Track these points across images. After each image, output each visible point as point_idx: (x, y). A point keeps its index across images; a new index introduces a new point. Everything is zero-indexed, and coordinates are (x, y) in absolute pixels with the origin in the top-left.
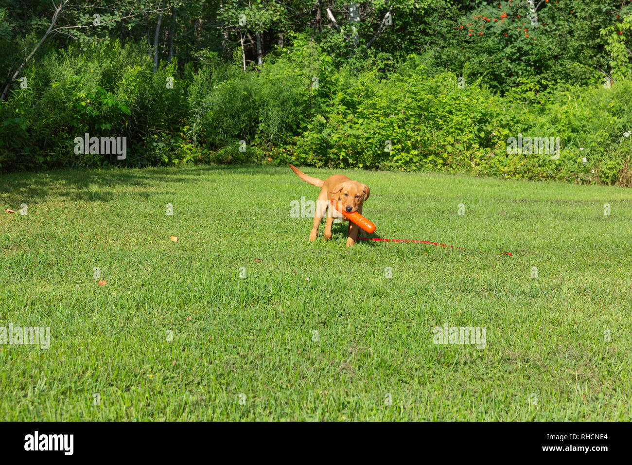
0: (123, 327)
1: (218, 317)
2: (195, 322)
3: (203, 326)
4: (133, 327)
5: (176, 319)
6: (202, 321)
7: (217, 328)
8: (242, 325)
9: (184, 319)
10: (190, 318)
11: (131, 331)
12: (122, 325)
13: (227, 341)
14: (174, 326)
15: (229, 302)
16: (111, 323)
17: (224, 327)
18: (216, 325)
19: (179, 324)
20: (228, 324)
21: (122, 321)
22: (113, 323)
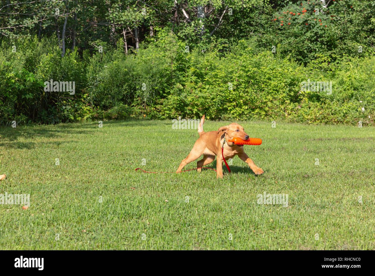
0: (39, 239)
1: (104, 230)
2: (88, 234)
3: (93, 236)
4: (46, 239)
5: (75, 232)
6: (93, 233)
7: (103, 237)
8: (120, 234)
9: (81, 232)
10: (85, 231)
11: (44, 241)
12: (38, 237)
14: (73, 237)
15: (113, 219)
16: (30, 236)
17: (108, 236)
18: (102, 235)
19: (77, 235)
20: (111, 234)
21: (38, 235)
22: (31, 236)
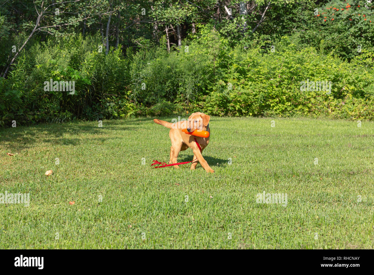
0: (86, 234)
1: (149, 225)
2: (134, 229)
3: (139, 232)
4: (93, 234)
5: (122, 227)
6: (139, 228)
7: (149, 232)
8: (166, 230)
9: (127, 227)
10: (131, 226)
11: (91, 236)
12: (85, 232)
13: (156, 241)
14: (120, 232)
15: (158, 214)
16: (77, 231)
17: (154, 232)
18: (148, 231)
19: (123, 230)
20: (156, 230)
21: (85, 230)
22: (79, 231)
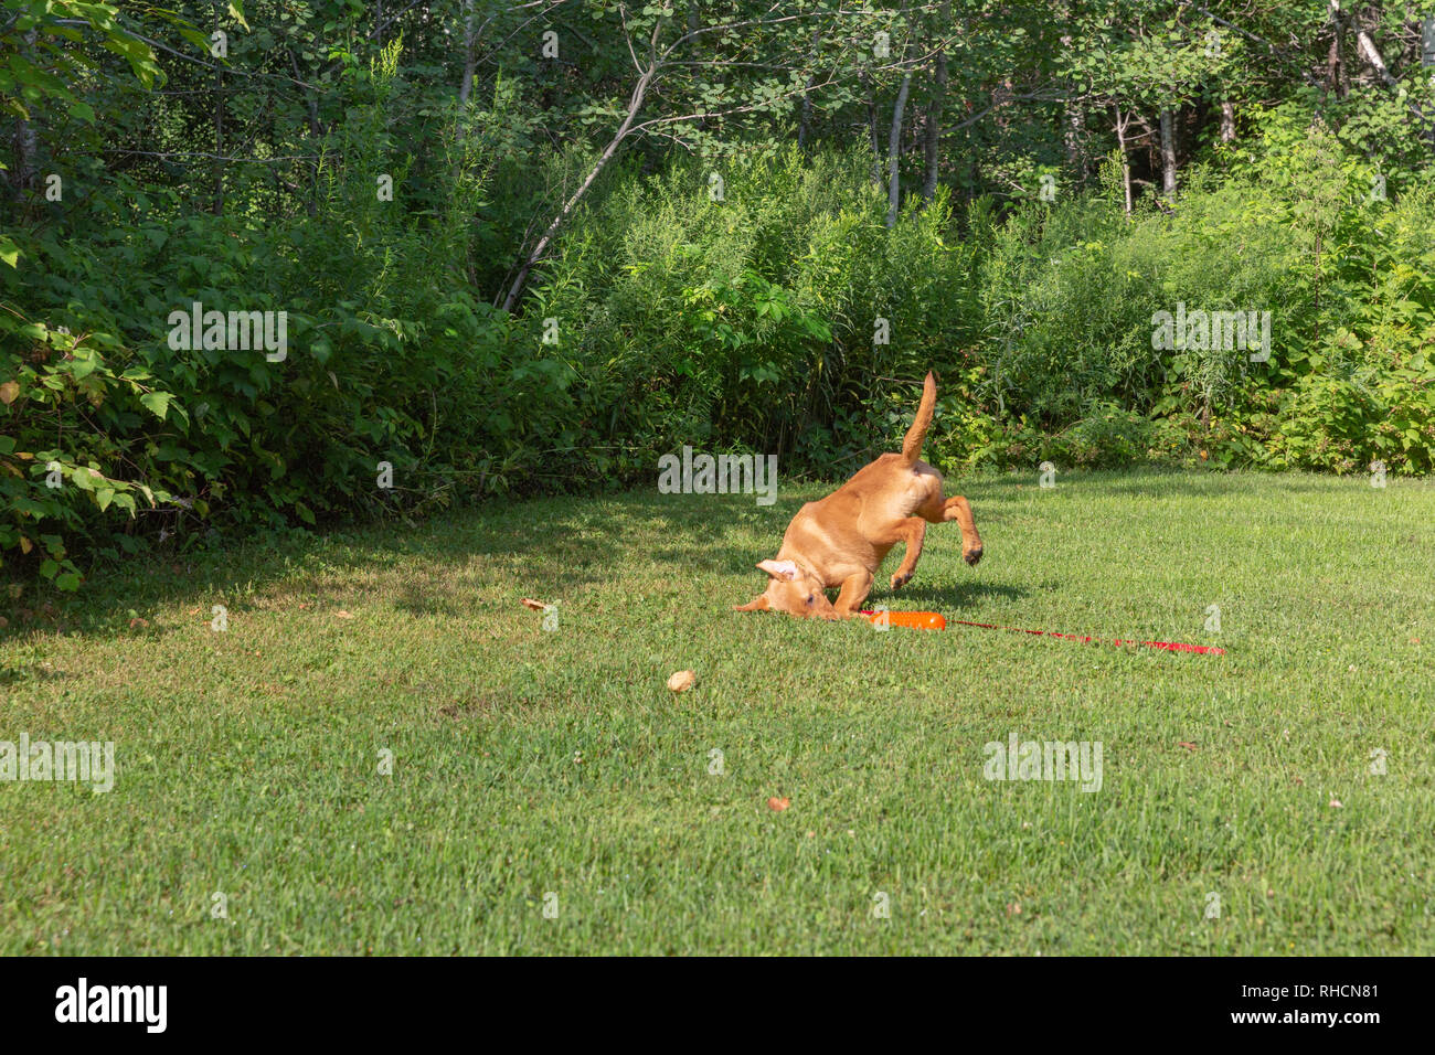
0: (841, 929)
1: (1092, 908)
2: (1028, 921)
3: (1053, 932)
4: (869, 931)
5: (981, 910)
6: (1051, 918)
7: (1092, 937)
8: (1161, 932)
9: (1002, 908)
10: (1017, 909)
11: (863, 940)
12: (839, 923)
14: (975, 932)
15: (1121, 866)
16: (809, 917)
17: (1111, 935)
18: (1088, 931)
19: (989, 924)
20: (1121, 929)
21: (838, 913)
22: (814, 918)
